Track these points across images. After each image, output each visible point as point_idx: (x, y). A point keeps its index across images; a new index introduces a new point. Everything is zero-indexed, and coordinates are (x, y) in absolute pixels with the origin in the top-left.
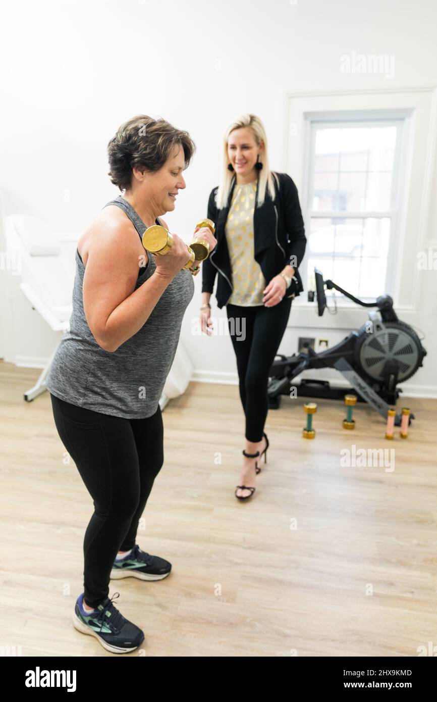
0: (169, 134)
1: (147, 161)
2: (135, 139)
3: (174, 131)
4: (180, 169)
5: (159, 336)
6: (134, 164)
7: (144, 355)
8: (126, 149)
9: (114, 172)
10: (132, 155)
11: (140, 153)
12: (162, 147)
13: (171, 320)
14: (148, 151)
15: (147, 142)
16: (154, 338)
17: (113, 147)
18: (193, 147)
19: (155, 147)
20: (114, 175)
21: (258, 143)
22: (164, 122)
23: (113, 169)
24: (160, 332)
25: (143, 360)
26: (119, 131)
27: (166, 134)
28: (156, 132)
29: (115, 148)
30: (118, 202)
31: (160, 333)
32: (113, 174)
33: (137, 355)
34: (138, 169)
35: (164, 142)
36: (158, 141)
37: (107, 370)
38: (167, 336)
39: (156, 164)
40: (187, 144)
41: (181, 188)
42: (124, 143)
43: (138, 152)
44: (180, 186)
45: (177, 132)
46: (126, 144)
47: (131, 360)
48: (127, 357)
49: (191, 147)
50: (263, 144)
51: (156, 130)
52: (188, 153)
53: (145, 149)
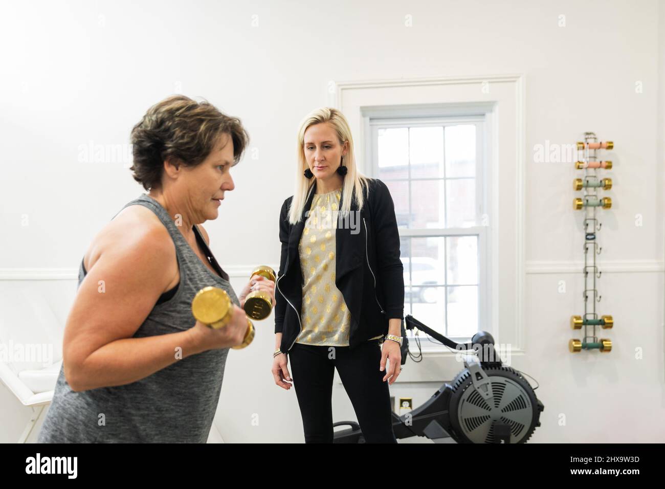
0: (215, 119)
1: (183, 153)
2: (168, 124)
3: (221, 117)
4: (227, 164)
5: (193, 383)
6: (166, 156)
7: (172, 409)
8: (157, 136)
9: (139, 166)
10: (165, 144)
11: (174, 142)
12: (205, 135)
13: (210, 360)
14: (185, 140)
15: (184, 129)
16: (186, 387)
17: (139, 133)
18: (246, 139)
19: (195, 135)
20: (138, 170)
21: (341, 142)
22: (208, 105)
23: (136, 162)
24: (194, 377)
25: (170, 418)
26: (148, 114)
27: (210, 120)
28: (199, 117)
29: (142, 134)
30: (144, 201)
31: (194, 379)
32: (136, 168)
33: (162, 411)
34: (171, 163)
35: (208, 129)
36: (199, 128)
37: (121, 436)
38: (205, 384)
39: (197, 158)
40: (237, 134)
41: (229, 190)
42: (153, 129)
43: (172, 141)
44: (226, 186)
45: (225, 119)
46: (158, 130)
47: (153, 419)
48: (148, 415)
49: (243, 138)
50: (348, 144)
51: (198, 114)
52: (238, 145)
53: (182, 137)
